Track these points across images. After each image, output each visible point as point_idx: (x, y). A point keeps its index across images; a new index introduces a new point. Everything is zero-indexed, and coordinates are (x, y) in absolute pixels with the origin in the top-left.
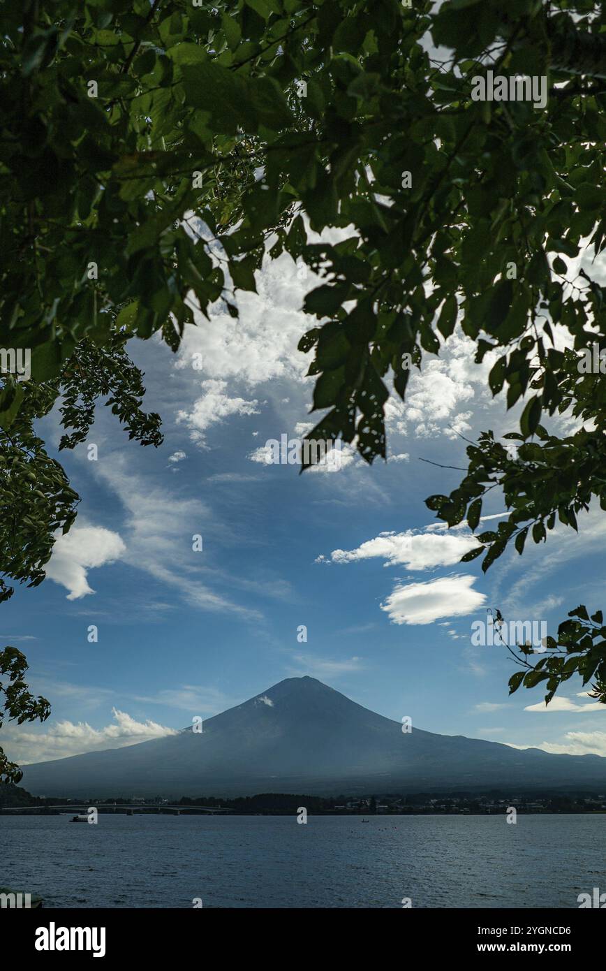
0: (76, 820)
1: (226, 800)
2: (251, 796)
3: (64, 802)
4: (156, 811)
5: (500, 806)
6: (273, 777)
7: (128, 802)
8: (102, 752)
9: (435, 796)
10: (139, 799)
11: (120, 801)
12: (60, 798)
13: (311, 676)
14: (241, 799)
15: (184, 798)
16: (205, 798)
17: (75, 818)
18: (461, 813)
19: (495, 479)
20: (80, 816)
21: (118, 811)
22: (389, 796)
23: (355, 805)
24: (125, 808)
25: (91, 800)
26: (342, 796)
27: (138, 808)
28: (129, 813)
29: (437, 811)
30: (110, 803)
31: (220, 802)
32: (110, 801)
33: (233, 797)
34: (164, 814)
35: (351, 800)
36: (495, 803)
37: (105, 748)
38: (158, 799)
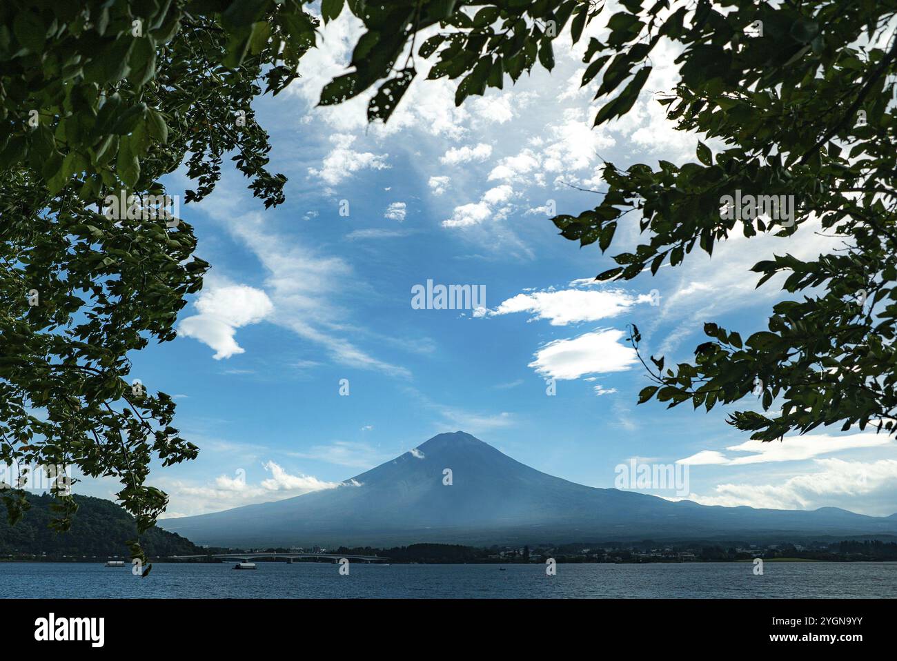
0: (238, 567)
1: (382, 550)
2: (407, 545)
3: (227, 551)
4: (315, 560)
5: (652, 555)
6: (428, 528)
7: (287, 551)
8: (261, 504)
9: (587, 546)
10: (298, 548)
11: (279, 551)
12: (222, 547)
13: (465, 431)
14: (397, 548)
15: (341, 547)
16: (362, 548)
17: (237, 566)
18: (613, 562)
19: (631, 204)
20: (242, 564)
21: (278, 560)
22: (541, 545)
23: (509, 554)
24: (284, 557)
25: (251, 550)
26: (496, 546)
27: (297, 557)
28: (288, 561)
29: (589, 559)
30: (270, 552)
31: (377, 551)
32: (271, 550)
33: (389, 547)
34: (323, 562)
35: (504, 549)
36: (647, 552)
37: (263, 501)
38: (316, 549)
